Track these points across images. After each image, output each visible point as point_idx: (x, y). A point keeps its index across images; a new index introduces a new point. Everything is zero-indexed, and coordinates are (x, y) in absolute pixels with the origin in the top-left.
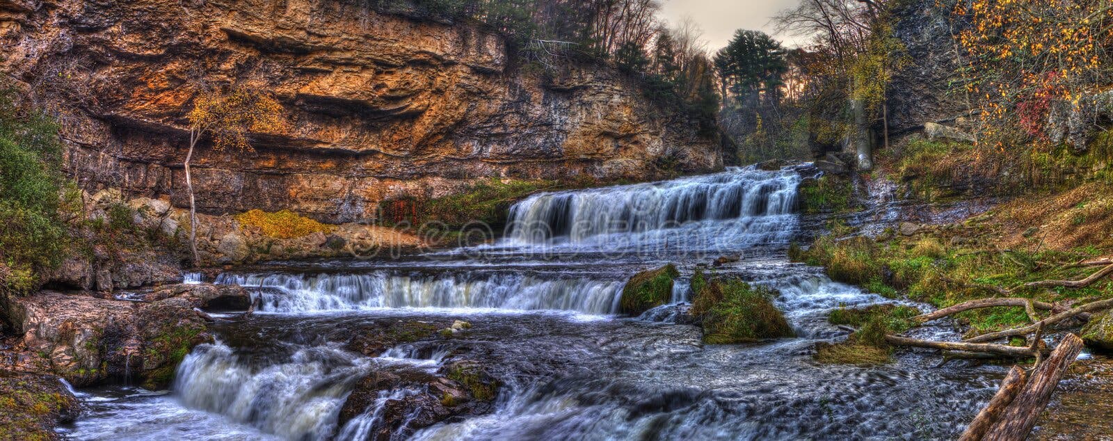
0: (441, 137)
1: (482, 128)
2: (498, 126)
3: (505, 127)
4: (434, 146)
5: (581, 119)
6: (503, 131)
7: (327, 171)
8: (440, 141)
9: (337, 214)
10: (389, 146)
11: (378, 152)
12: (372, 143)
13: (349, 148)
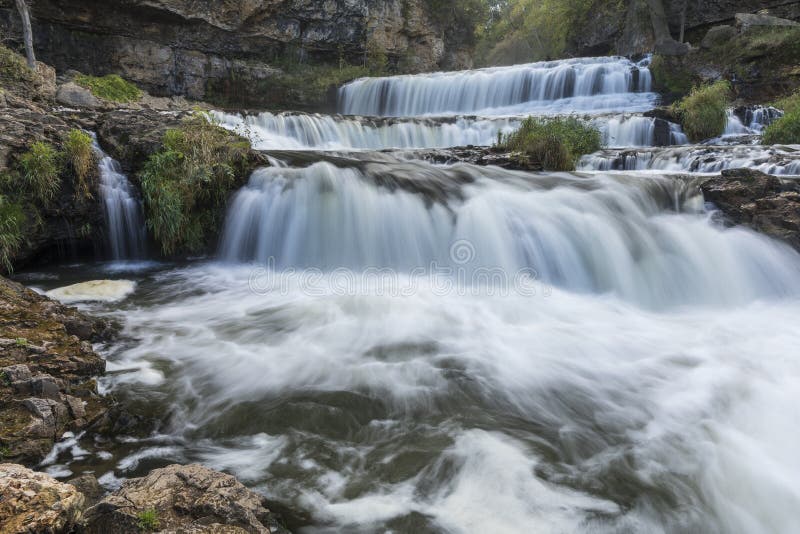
0: (267, 15)
1: (304, 12)
2: (318, 11)
3: (324, 13)
4: (259, 23)
5: (385, 14)
6: (321, 18)
7: (152, 37)
8: (266, 19)
9: (164, 85)
10: (218, 17)
11: (206, 23)
12: (201, 11)
13: (179, 12)
